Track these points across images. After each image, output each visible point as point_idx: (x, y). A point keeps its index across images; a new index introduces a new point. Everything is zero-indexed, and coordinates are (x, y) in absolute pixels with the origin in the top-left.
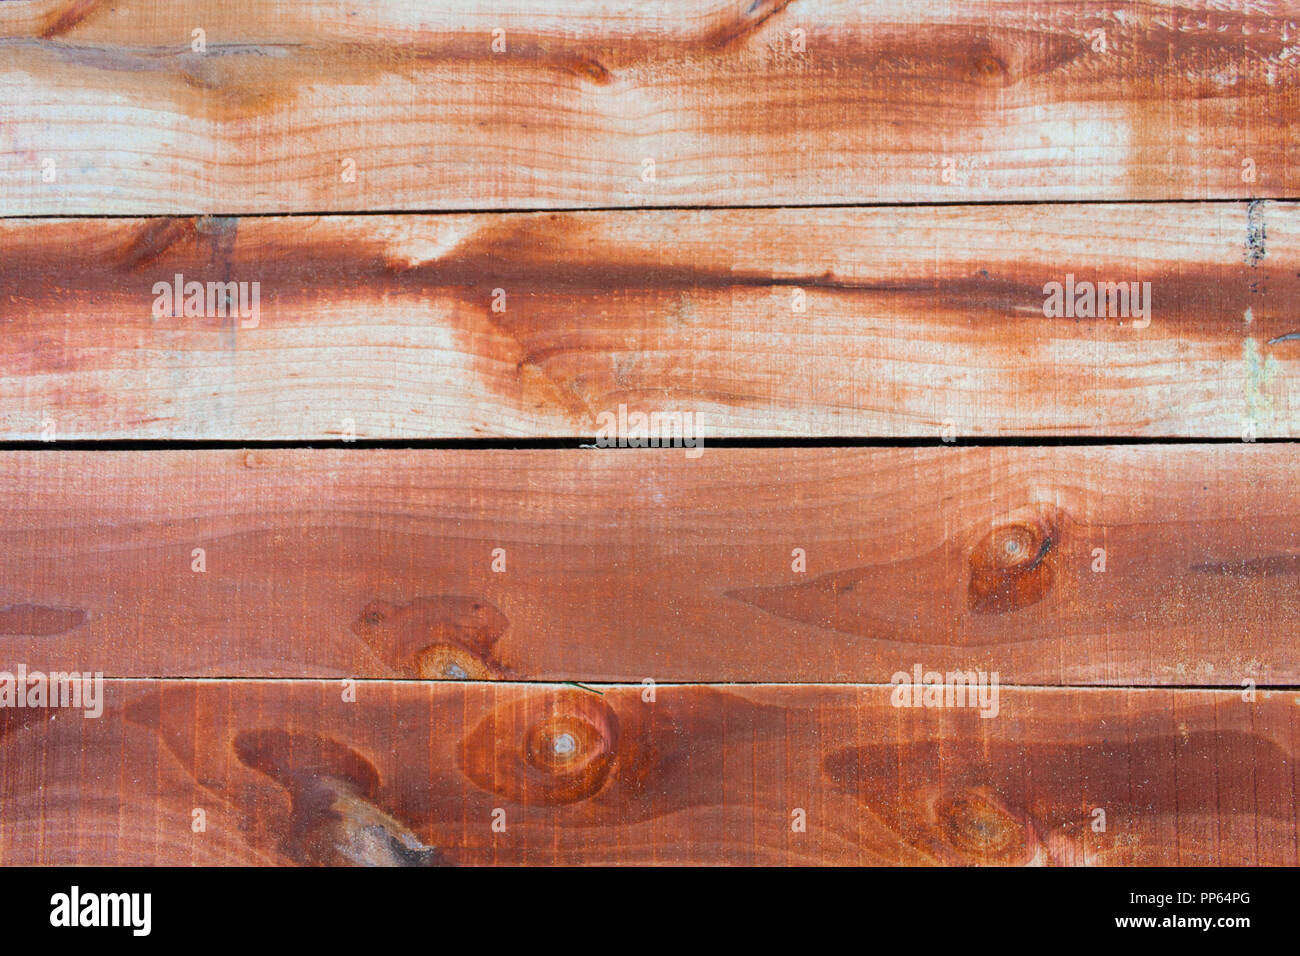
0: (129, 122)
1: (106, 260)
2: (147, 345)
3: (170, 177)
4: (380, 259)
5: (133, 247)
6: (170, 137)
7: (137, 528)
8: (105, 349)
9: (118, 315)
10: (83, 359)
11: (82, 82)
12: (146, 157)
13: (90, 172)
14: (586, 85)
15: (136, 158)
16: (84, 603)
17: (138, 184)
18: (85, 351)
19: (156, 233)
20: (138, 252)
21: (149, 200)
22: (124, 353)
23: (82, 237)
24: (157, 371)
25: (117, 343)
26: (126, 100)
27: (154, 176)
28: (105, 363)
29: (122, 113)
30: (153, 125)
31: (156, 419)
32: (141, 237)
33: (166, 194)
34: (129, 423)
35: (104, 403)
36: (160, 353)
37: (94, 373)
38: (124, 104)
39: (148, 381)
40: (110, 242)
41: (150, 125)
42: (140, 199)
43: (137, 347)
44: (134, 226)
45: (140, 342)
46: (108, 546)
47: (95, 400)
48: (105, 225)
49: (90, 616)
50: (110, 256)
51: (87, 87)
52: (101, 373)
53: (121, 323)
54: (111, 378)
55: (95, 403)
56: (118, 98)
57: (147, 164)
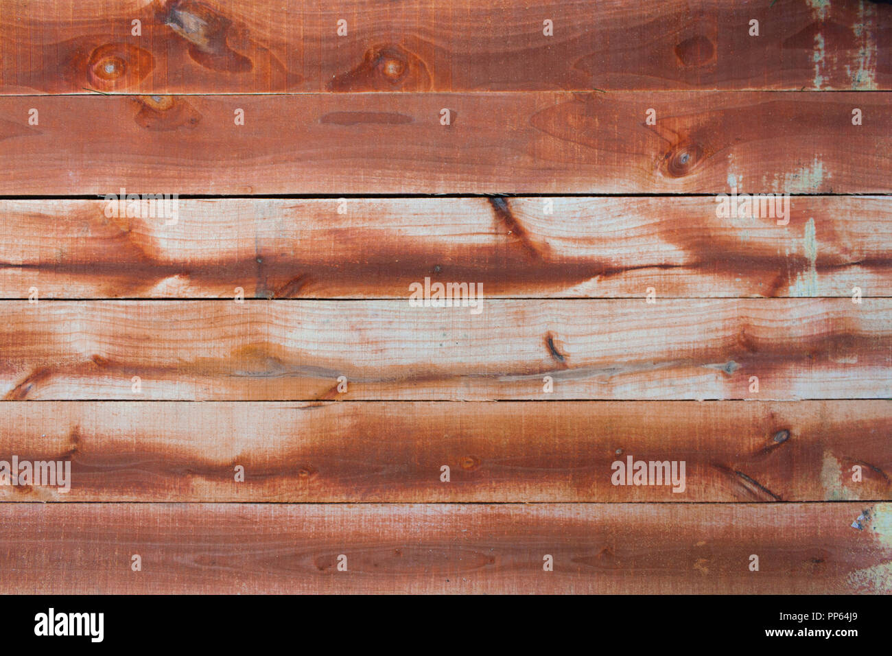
0: (308, 342)
1: (316, 279)
2: (295, 241)
3: (288, 317)
4: (192, 279)
5: (303, 285)
6: (289, 335)
7: (299, 159)
8: (315, 239)
9: (309, 254)
10: (325, 235)
11: (330, 361)
12: (300, 326)
13: (325, 320)
14: (104, 355)
15: (304, 326)
16: (322, 126)
17: (302, 314)
18: (325, 238)
19: (293, 291)
20: (301, 283)
21: (298, 307)
22: (306, 237)
23: (327, 290)
24: (291, 229)
25: (309, 242)
26: (310, 353)
27: (296, 317)
28: (314, 234)
29: (311, 346)
30: (296, 341)
31: (291, 208)
32: (299, 290)
33: (290, 310)
34: (304, 206)
35: (315, 215)
36: (290, 237)
37: (320, 228)
38: (310, 350)
39: (296, 225)
40: (314, 287)
41: (298, 341)
42: (302, 307)
43: (301, 240)
44: (303, 294)
45: (299, 242)
46: (311, 151)
47: (319, 216)
48: (317, 295)
49: (319, 121)
50: (313, 281)
51: (327, 359)
52: (317, 228)
53: (308, 251)
54: (312, 226)
55: (319, 215)
56: (313, 354)
57: (299, 323)
